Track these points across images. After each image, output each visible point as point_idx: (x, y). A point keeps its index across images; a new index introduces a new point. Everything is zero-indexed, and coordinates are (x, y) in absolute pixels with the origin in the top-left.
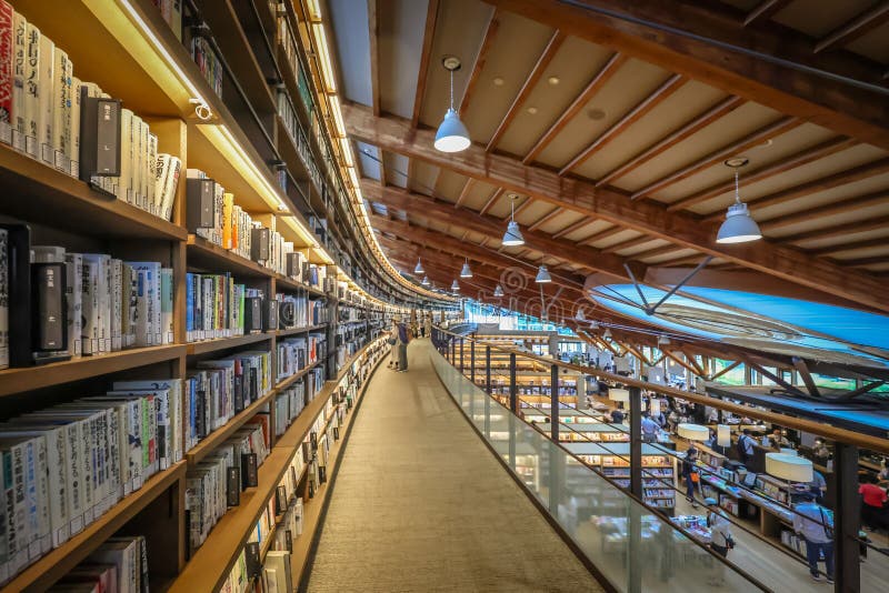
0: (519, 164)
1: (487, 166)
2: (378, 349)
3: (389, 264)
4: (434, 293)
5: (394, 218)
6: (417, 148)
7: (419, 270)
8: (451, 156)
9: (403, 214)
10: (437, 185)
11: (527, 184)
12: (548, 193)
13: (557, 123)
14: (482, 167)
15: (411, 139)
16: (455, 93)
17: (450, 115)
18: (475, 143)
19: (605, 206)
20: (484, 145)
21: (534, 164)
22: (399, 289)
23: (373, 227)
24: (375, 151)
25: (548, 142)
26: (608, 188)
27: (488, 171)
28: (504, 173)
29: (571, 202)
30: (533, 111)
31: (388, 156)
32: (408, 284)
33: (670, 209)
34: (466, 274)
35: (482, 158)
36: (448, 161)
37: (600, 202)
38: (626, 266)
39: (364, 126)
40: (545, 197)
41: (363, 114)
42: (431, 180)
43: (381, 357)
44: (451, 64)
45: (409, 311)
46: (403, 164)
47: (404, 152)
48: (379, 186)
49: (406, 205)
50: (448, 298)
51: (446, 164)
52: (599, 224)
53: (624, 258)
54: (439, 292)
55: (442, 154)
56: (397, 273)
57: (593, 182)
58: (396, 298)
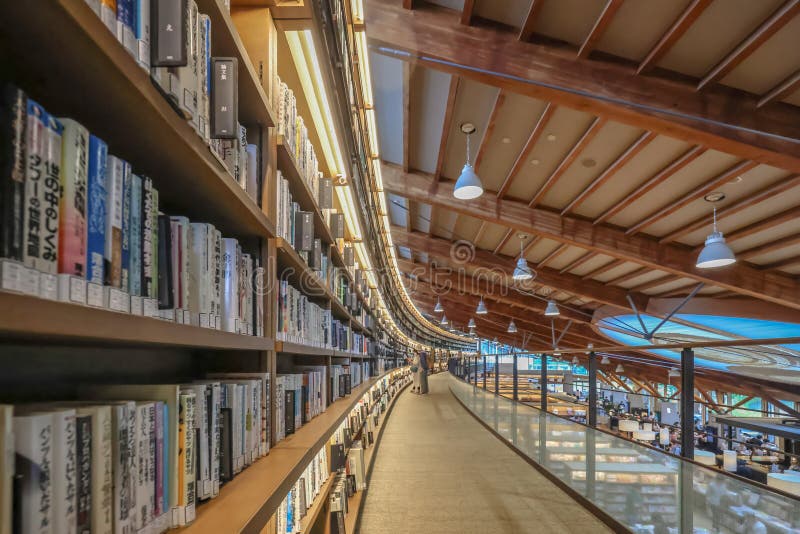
0: (525, 207)
1: (499, 210)
2: (402, 377)
3: (411, 304)
4: (452, 333)
5: (417, 261)
6: (439, 198)
7: (438, 309)
8: (468, 202)
9: (425, 257)
10: (455, 229)
11: (533, 223)
12: (551, 231)
13: (557, 171)
14: (494, 211)
15: (434, 190)
16: (470, 152)
17: (466, 170)
18: (487, 191)
19: (602, 241)
20: (495, 193)
21: (539, 207)
22: (420, 327)
23: (400, 270)
24: (403, 201)
25: (549, 187)
26: (605, 225)
27: (499, 214)
28: (513, 215)
29: (571, 238)
30: (535, 162)
31: (414, 205)
32: (428, 324)
33: (661, 242)
34: (481, 311)
35: (494, 204)
36: (465, 207)
37: (598, 237)
38: (628, 297)
39: (396, 182)
40: (550, 236)
41: (394, 171)
42: (450, 224)
43: (405, 385)
44: (467, 128)
45: (429, 349)
46: (427, 211)
47: (428, 201)
48: (405, 232)
49: (428, 248)
50: (465, 339)
51: (463, 210)
52: (601, 259)
53: (626, 290)
54: (456, 333)
55: (460, 202)
56: (418, 313)
57: (591, 220)
58: (417, 336)
